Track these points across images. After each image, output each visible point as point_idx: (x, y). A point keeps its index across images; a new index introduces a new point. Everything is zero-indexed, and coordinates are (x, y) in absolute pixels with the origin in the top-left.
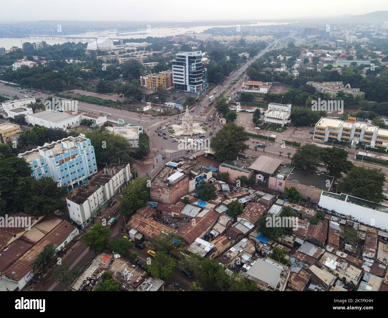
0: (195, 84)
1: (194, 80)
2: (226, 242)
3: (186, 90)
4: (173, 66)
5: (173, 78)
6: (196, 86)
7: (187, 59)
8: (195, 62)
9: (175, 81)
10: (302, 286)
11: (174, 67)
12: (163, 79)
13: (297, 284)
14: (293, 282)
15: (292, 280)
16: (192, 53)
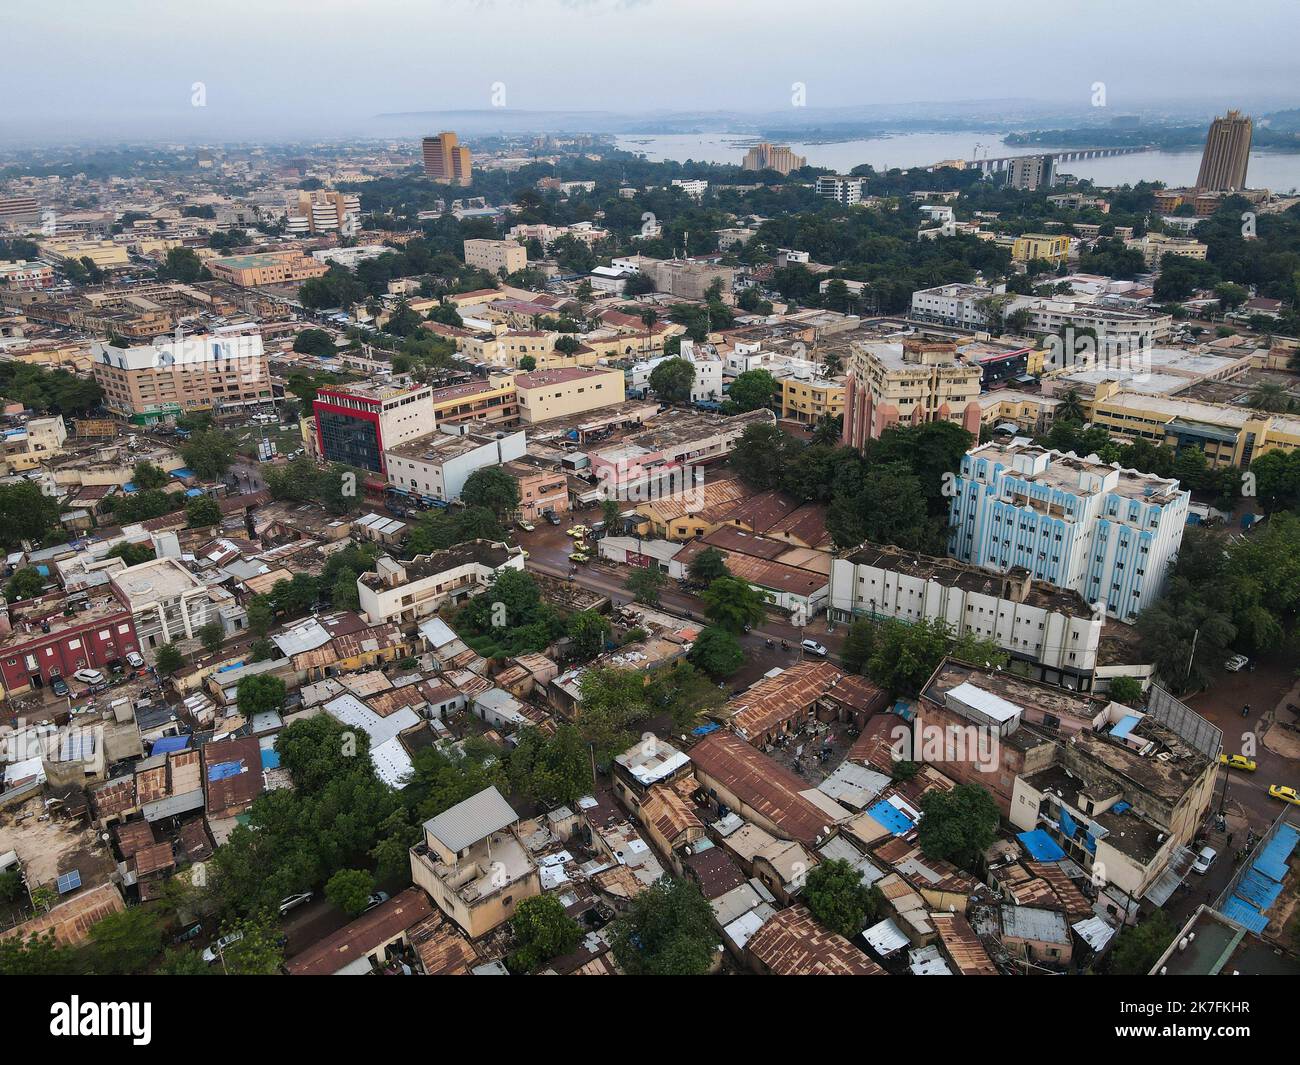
2: (666, 830)
10: (430, 961)
13: (441, 949)
14: (452, 941)
15: (457, 940)
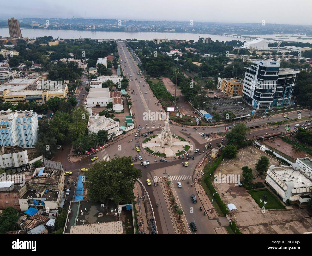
0: (259, 99)
1: (259, 95)
3: (251, 103)
4: (246, 73)
5: (243, 86)
6: (260, 102)
7: (258, 68)
8: (265, 73)
9: (244, 91)
11: (247, 75)
12: (232, 86)
16: (264, 62)
